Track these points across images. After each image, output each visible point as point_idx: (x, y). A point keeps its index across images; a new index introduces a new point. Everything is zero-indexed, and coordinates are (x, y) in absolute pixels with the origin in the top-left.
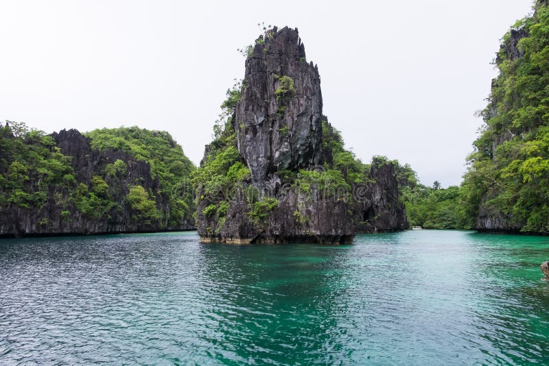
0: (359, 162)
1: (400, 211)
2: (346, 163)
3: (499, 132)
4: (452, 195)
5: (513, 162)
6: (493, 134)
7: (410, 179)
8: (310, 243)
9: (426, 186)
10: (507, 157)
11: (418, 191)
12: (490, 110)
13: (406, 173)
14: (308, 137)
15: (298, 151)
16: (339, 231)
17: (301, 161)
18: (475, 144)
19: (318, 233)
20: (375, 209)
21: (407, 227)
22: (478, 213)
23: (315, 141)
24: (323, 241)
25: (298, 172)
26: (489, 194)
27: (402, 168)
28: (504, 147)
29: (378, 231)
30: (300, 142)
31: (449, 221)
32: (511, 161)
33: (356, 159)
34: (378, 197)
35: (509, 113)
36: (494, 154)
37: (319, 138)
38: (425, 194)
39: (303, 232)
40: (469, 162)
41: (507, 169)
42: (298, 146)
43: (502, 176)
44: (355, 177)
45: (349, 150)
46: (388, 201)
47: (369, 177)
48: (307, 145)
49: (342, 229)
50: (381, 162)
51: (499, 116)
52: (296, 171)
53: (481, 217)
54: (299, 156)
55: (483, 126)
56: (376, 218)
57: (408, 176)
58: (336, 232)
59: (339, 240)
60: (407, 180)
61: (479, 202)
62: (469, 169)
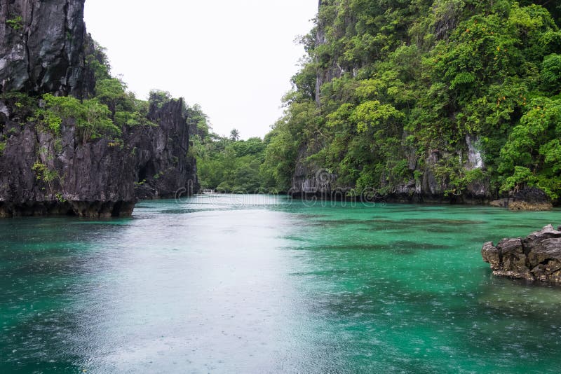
0: (132, 96)
1: (189, 167)
2: (114, 95)
3: (326, 65)
4: (254, 149)
5: (343, 106)
6: (318, 68)
7: (199, 125)
8: (60, 215)
9: (221, 136)
10: (334, 98)
11: (210, 142)
12: (315, 36)
13: (195, 118)
14: (60, 40)
15: (41, 61)
16: (112, 195)
17: (46, 79)
18: (294, 80)
19: (76, 198)
20: (155, 164)
21: (197, 190)
22: (294, 172)
23: (70, 48)
24: (83, 212)
25: (41, 98)
26: (310, 147)
27: (190, 110)
28: (332, 86)
29: (159, 195)
30: (46, 47)
31: (251, 182)
32: (339, 104)
33: (127, 91)
34: (160, 147)
35: (341, 40)
36: (317, 94)
37: (79, 44)
38: (220, 146)
39: (49, 197)
40: (284, 104)
41: (335, 114)
42: (42, 53)
43: (329, 123)
44: (127, 118)
45: (119, 78)
46: (174, 154)
47: (148, 118)
48: (58, 53)
49: (116, 191)
50: (161, 100)
51: (326, 45)
52: (38, 95)
53: (297, 178)
54: (44, 70)
55: (304, 56)
56: (157, 176)
57: (197, 121)
58: (107, 196)
59: (111, 208)
60: (195, 126)
61: (295, 157)
62: (286, 112)
